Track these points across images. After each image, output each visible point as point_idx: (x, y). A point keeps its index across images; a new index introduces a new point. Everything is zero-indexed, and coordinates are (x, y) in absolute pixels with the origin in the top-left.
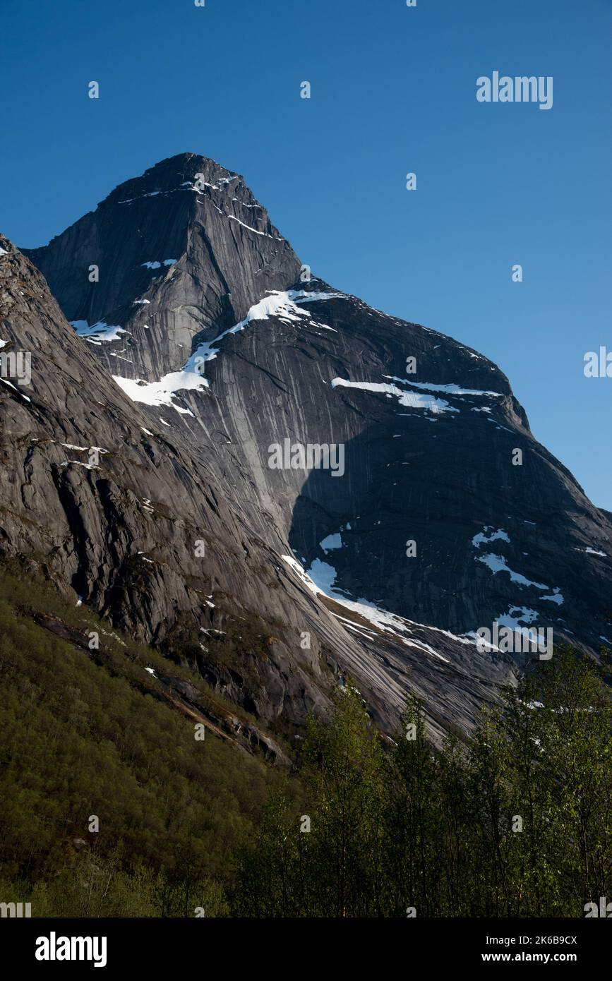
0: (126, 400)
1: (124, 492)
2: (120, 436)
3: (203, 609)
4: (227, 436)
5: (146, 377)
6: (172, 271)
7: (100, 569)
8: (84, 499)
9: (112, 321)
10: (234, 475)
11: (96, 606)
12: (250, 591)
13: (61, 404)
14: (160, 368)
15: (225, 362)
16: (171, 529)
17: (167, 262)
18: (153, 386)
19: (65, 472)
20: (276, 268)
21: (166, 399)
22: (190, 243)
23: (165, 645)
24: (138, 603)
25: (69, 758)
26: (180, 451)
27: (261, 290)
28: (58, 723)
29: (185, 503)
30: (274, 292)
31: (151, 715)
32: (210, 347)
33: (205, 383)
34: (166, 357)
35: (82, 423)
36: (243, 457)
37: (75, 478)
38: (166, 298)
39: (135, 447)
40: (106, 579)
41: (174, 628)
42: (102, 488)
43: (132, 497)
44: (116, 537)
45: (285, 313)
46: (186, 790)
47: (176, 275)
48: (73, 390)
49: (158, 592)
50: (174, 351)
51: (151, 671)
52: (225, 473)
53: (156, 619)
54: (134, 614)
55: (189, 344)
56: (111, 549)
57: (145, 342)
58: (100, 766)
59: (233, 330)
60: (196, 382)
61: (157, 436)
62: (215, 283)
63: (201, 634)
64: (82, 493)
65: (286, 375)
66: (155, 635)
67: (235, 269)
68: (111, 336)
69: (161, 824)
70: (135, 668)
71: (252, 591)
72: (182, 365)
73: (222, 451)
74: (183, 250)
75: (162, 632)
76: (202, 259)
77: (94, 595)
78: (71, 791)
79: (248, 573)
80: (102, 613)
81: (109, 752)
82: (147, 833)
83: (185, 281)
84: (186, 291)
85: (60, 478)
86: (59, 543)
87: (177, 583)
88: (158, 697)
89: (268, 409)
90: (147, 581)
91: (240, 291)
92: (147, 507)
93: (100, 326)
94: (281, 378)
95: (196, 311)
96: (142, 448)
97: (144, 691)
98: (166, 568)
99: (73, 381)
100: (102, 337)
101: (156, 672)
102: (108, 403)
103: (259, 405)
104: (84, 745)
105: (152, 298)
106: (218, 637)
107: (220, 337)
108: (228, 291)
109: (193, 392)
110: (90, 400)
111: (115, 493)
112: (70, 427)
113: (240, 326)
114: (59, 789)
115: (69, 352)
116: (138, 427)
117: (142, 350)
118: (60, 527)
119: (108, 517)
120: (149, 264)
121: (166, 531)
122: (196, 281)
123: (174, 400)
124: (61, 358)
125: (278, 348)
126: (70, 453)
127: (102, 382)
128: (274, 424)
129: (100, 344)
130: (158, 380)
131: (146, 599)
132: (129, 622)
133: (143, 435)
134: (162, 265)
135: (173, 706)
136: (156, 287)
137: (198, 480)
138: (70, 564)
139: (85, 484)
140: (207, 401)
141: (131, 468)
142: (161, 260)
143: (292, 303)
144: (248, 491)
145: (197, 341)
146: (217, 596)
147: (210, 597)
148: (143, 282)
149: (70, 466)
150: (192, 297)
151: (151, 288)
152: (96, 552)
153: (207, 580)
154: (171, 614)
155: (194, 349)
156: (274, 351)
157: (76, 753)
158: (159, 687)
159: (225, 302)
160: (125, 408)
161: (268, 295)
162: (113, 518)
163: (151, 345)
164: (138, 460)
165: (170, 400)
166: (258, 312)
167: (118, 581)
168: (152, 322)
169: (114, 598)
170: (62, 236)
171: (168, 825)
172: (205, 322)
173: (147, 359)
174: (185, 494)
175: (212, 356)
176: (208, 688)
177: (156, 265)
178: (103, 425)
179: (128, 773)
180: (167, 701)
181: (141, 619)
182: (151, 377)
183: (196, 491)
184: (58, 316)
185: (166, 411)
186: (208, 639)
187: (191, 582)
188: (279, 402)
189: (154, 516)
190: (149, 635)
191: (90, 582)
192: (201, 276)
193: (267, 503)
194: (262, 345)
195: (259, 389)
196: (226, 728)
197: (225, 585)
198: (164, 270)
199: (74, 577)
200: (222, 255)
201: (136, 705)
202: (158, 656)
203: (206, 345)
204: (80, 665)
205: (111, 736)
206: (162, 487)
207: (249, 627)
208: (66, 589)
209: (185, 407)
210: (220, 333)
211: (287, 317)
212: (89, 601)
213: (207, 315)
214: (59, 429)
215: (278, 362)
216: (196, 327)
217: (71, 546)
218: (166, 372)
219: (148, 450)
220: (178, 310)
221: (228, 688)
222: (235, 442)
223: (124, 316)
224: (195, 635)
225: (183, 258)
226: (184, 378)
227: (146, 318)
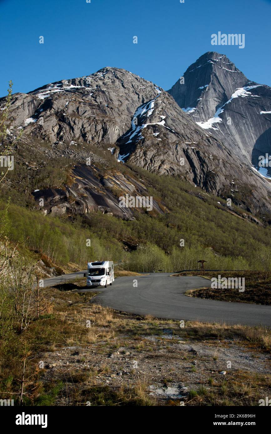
0: (201, 128)
1: (204, 153)
2: (200, 138)
3: (231, 184)
4: (230, 134)
5: (203, 121)
6: (207, 88)
7: (200, 176)
8: (193, 157)
9: (192, 106)
10: (233, 145)
11: (200, 186)
12: (244, 178)
13: (183, 131)
14: (207, 117)
15: (226, 112)
16: (219, 162)
17: (205, 86)
18: (206, 123)
19: (187, 150)
20: (239, 81)
21: (210, 126)
22: (212, 79)
23: (221, 195)
24: (212, 185)
25: (203, 227)
26: (218, 140)
27: (235, 88)
28: (198, 218)
29: (222, 155)
30: (239, 88)
31: (222, 214)
32: (221, 109)
33: (221, 120)
34: (209, 114)
35: (189, 136)
36: (235, 140)
37: (190, 151)
38: (206, 97)
39: (205, 140)
40: (202, 179)
41: (223, 190)
42: (198, 153)
43: (206, 155)
44: (203, 167)
45: (243, 94)
46: (236, 234)
47: (209, 89)
48: (185, 127)
49: (217, 181)
50: (211, 112)
51: (219, 203)
52: (230, 145)
53: (218, 189)
54: (211, 188)
55: (215, 109)
56: (203, 170)
57: (202, 111)
58: (212, 229)
59: (227, 103)
60: (218, 120)
61: (211, 137)
62: (221, 90)
63: (231, 191)
64: (192, 155)
65: (245, 113)
66: (218, 193)
67: (226, 84)
68: (192, 111)
69: (232, 243)
70: (215, 202)
71: (245, 178)
72: (214, 116)
73: (228, 139)
74: (210, 81)
75: (220, 192)
76: (216, 83)
77: (200, 184)
78: (206, 236)
79: (243, 173)
80: (202, 188)
81: (213, 224)
82: (229, 245)
83: (212, 90)
84: (212, 93)
85: (186, 152)
86: (188, 170)
87: (223, 178)
88: (223, 210)
89: (241, 124)
90: (214, 178)
91: (228, 90)
92: (211, 157)
93: (189, 108)
94: (244, 114)
95: (216, 99)
96: (207, 140)
97: (219, 208)
98: (219, 174)
99: (185, 124)
100: (190, 112)
101: (221, 203)
102: (195, 129)
103: (238, 124)
104: (206, 223)
105: (202, 97)
106: (236, 192)
107: (224, 105)
108: (225, 91)
109: (218, 123)
110: (190, 129)
111: (202, 154)
112: (186, 137)
113: (230, 101)
114: (202, 235)
115: (182, 117)
116: (205, 135)
117: (201, 113)
118: (188, 166)
119: (200, 161)
120: (200, 88)
121: (217, 163)
122: (215, 90)
123: (212, 126)
124: (180, 118)
125: (242, 105)
126: (187, 145)
127: (193, 123)
128: (243, 128)
129: (189, 114)
130: (207, 121)
131: (214, 183)
132: (210, 190)
133: (207, 137)
134: (204, 87)
135: (227, 212)
136: (203, 94)
137: (224, 147)
138: (192, 176)
139: (193, 153)
140: (223, 125)
141: (205, 147)
142: (204, 86)
143: (245, 91)
144: (237, 149)
145: (217, 108)
146: (234, 180)
147: (233, 181)
148: (199, 93)
149: (188, 148)
150: (214, 95)
151: (202, 95)
152: (198, 171)
153: (231, 176)
154: (222, 187)
155: (216, 110)
156: (241, 107)
157: (204, 225)
158: (223, 207)
159: (224, 95)
160: (200, 130)
161: (237, 90)
162: (202, 161)
163: (204, 111)
164: (206, 144)
165: (211, 126)
166: (234, 96)
167: (206, 179)
168: (203, 105)
169: (205, 184)
170: (175, 85)
171: (234, 243)
172: (219, 102)
173: (203, 115)
174: (221, 152)
175: (222, 111)
176: (236, 206)
177: (203, 87)
178: (195, 135)
179: (220, 230)
180: (225, 210)
181: (213, 189)
182: (205, 121)
183: (224, 151)
184: (178, 107)
185: (211, 130)
186: (234, 193)
187: (226, 177)
188: (244, 122)
189: (213, 159)
190: (216, 193)
191: (198, 180)
192: (216, 88)
193: (244, 152)
194: (237, 105)
195: (237, 119)
196: (243, 217)
197: (237, 177)
198: (205, 88)
199: (193, 179)
200: (222, 80)
201: (217, 212)
202: (220, 198)
203: (220, 108)
204: (200, 203)
205: (212, 221)
206: (214, 151)
207: (245, 188)
208: (192, 183)
209: (216, 128)
210: (224, 104)
211: (244, 95)
212: (199, 185)
213: (219, 99)
214: (183, 139)
215: (243, 110)
216: (217, 104)
217: (191, 171)
218: (209, 118)
219: (209, 141)
220: (210, 100)
221: (241, 206)
222: (232, 136)
223: (195, 104)
224: (230, 192)
225: (210, 84)
226: (214, 119)
227: (201, 104)
